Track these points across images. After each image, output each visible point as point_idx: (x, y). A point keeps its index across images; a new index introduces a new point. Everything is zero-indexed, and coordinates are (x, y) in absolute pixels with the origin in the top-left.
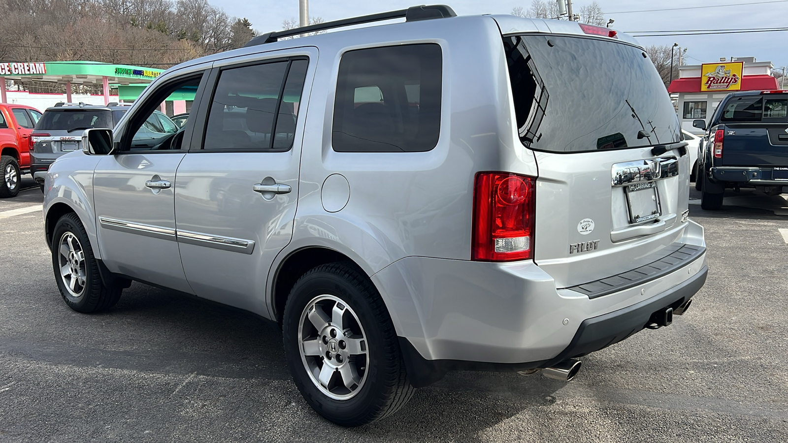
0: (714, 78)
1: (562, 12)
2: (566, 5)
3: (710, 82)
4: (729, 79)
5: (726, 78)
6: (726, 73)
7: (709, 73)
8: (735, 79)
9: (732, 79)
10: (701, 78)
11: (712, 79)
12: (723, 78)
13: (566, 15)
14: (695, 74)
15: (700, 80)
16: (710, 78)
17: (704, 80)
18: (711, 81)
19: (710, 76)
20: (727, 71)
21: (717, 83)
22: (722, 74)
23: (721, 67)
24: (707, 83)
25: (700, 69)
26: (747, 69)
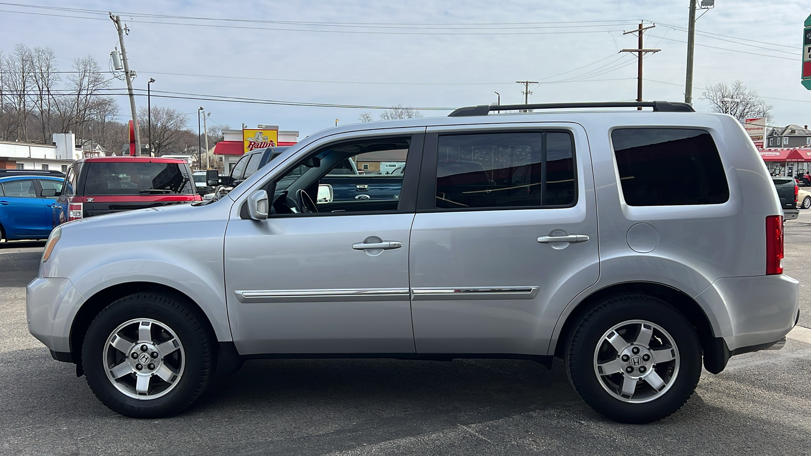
0: (255, 143)
1: (118, 66)
2: (121, 60)
3: (251, 146)
4: (267, 144)
5: (265, 143)
6: (264, 139)
7: (250, 138)
8: (272, 145)
9: (270, 144)
10: (243, 142)
11: (253, 143)
12: (262, 143)
13: (122, 70)
14: (237, 138)
15: (242, 143)
16: (251, 142)
17: (246, 144)
18: (253, 145)
19: (251, 140)
20: (265, 137)
21: (257, 147)
22: (261, 140)
23: (260, 133)
24: (249, 147)
25: (241, 134)
26: (281, 136)
